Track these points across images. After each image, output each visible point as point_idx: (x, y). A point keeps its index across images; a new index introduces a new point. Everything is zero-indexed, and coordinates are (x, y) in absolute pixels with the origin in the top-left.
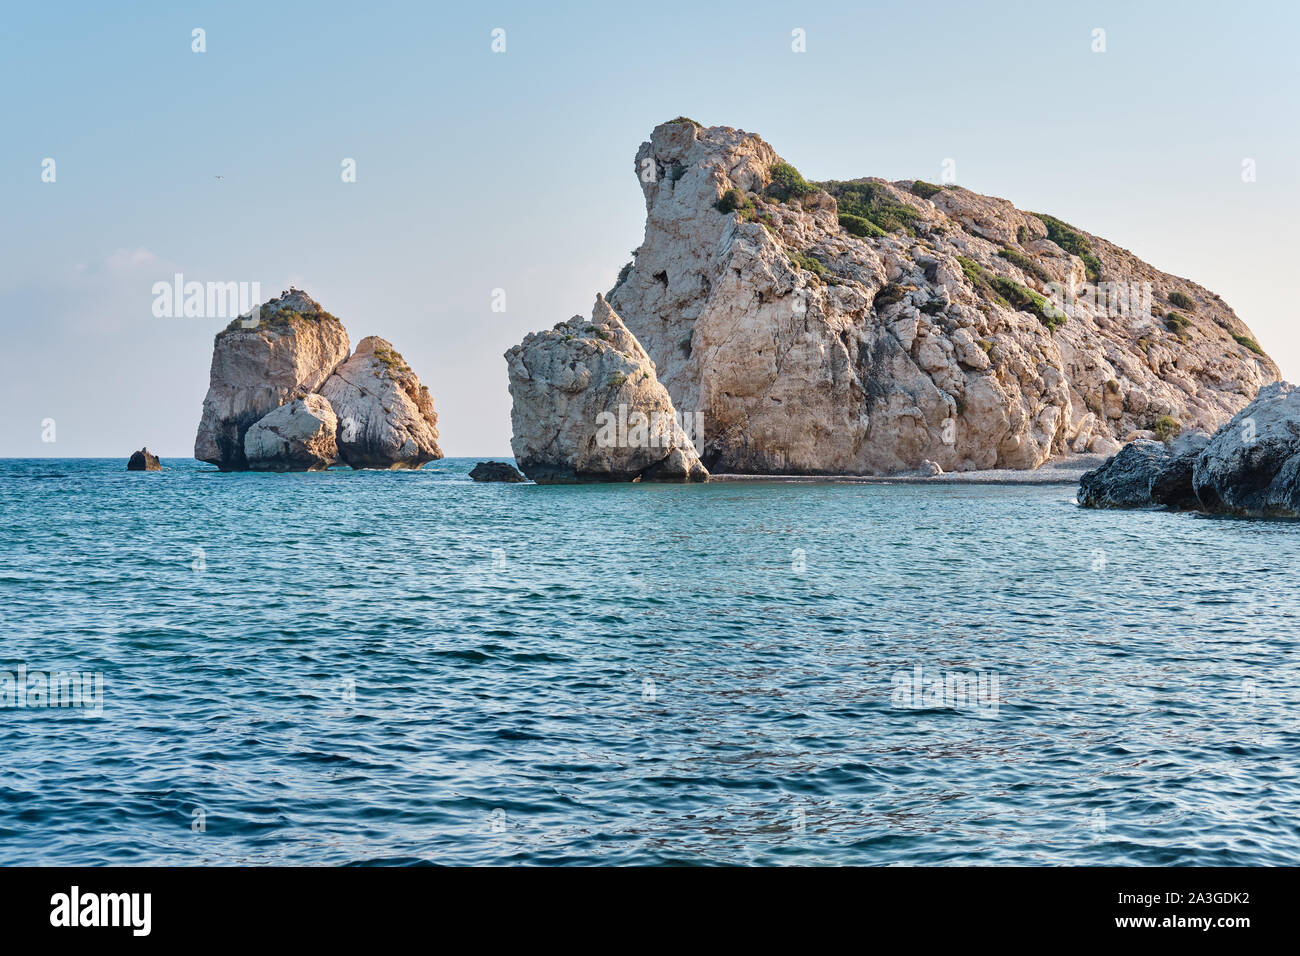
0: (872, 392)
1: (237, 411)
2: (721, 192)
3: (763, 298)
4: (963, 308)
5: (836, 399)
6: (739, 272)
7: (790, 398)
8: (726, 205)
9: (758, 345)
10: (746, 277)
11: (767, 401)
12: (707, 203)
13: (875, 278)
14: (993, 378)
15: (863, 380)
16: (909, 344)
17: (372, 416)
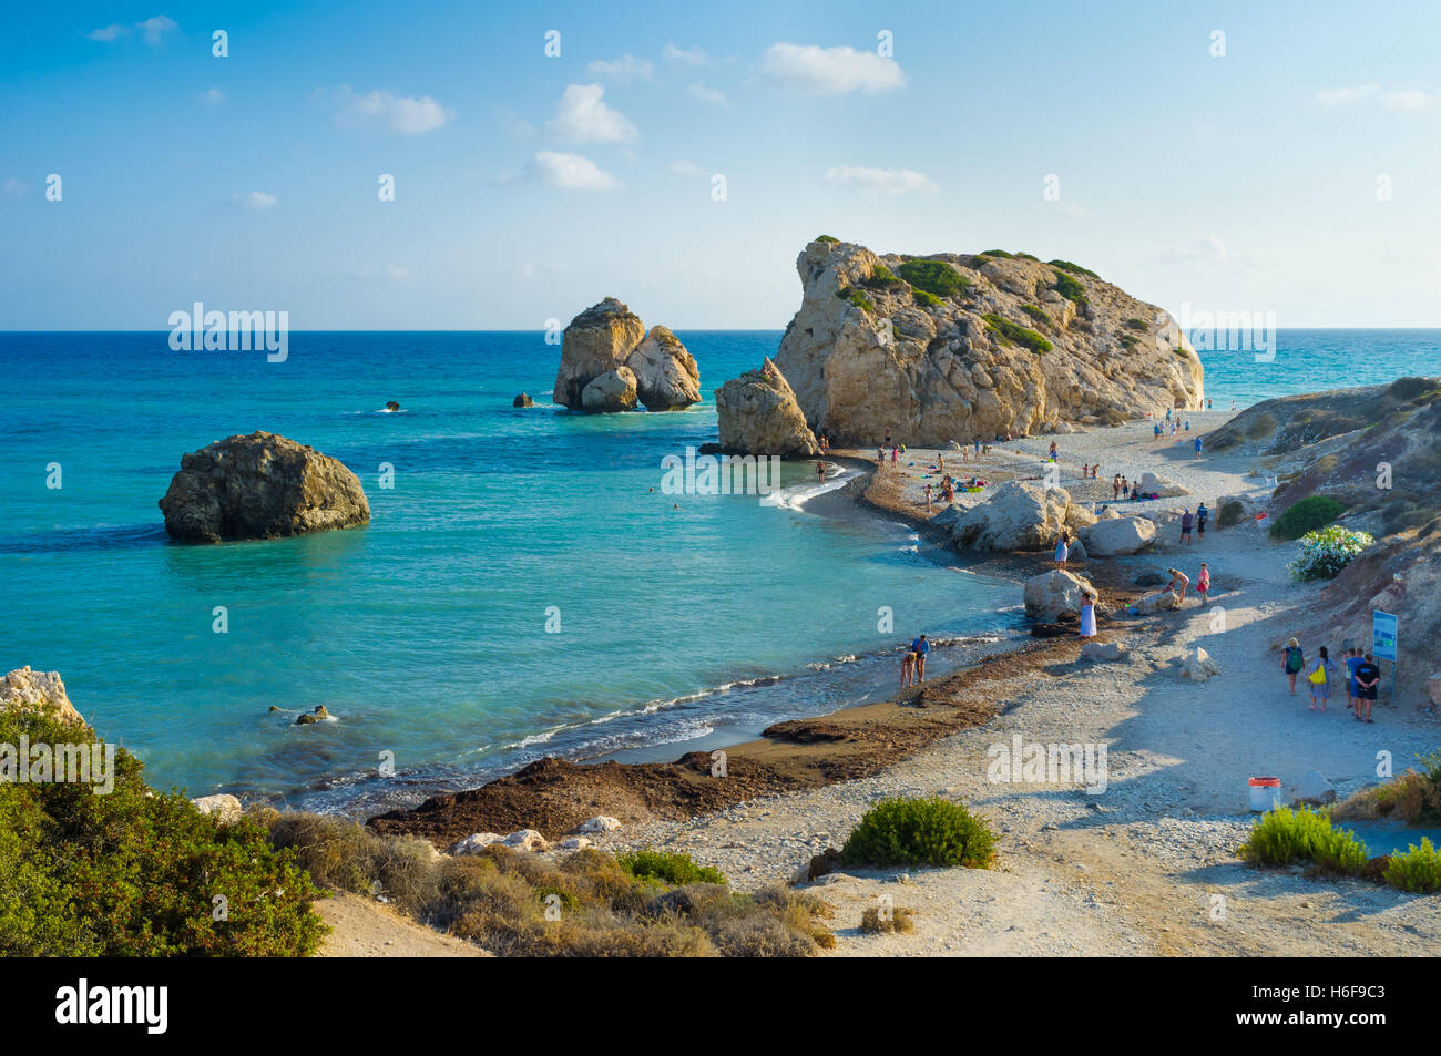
0: (924, 400)
1: (577, 375)
2: (842, 286)
3: (861, 350)
4: (979, 351)
5: (902, 406)
6: (848, 336)
7: (876, 406)
8: (844, 294)
9: (858, 377)
10: (852, 339)
11: (862, 408)
12: (833, 293)
13: (929, 335)
14: (994, 392)
15: (918, 394)
16: (946, 374)
17: (658, 378)
